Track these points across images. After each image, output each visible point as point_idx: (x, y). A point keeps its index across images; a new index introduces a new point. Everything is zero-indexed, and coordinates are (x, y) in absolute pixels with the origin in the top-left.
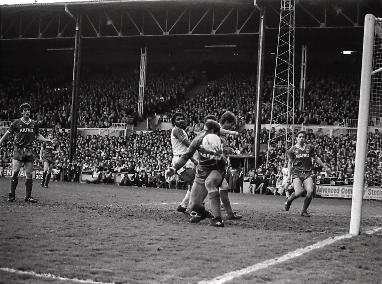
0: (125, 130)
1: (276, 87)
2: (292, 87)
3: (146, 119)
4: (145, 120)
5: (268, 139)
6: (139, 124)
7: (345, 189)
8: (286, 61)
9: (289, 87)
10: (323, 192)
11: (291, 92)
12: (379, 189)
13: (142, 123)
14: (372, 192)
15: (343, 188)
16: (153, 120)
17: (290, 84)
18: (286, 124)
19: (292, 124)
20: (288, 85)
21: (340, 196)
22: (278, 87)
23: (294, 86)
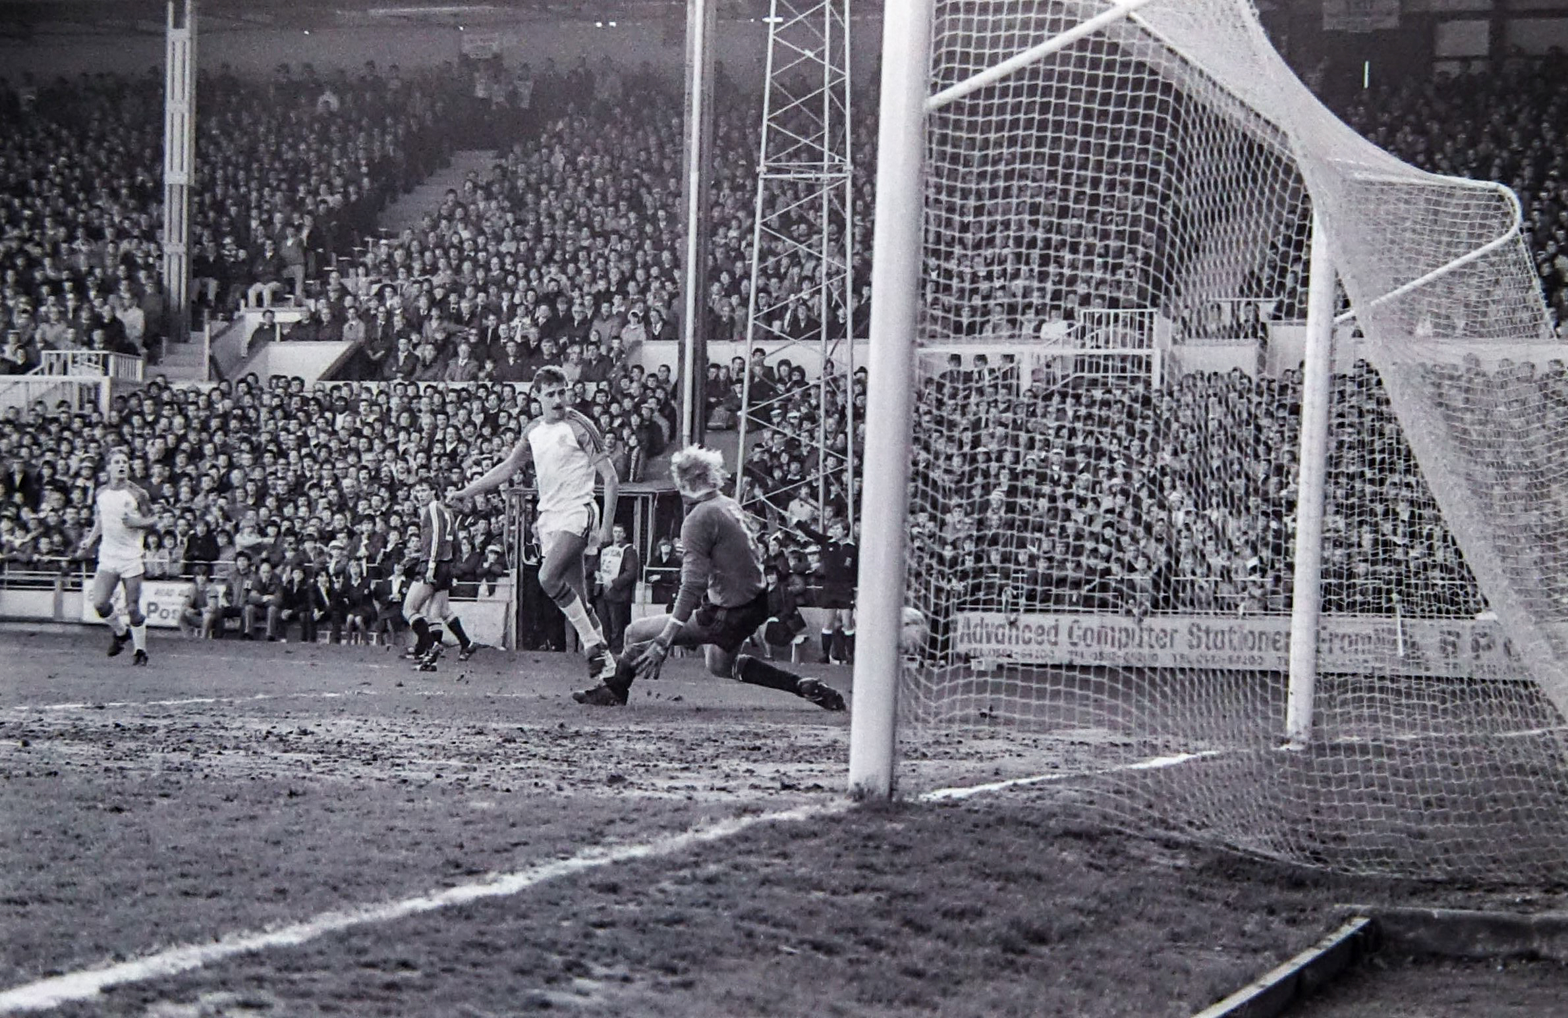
0: (105, 383)
1: (770, 170)
2: (840, 171)
3: (201, 329)
4: (194, 334)
5: (740, 408)
6: (170, 352)
7: (1084, 625)
8: (809, 54)
9: (831, 169)
10: (989, 641)
11: (840, 194)
12: (1233, 622)
13: (182, 347)
14: (1203, 635)
15: (1076, 621)
16: (230, 333)
17: (832, 159)
18: (817, 337)
19: (845, 336)
20: (826, 163)
21: (1062, 655)
22: (779, 171)
23: (848, 166)
